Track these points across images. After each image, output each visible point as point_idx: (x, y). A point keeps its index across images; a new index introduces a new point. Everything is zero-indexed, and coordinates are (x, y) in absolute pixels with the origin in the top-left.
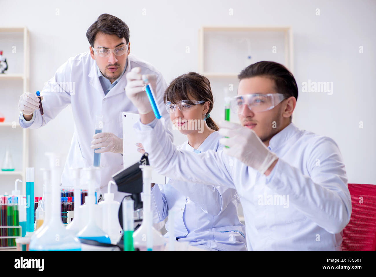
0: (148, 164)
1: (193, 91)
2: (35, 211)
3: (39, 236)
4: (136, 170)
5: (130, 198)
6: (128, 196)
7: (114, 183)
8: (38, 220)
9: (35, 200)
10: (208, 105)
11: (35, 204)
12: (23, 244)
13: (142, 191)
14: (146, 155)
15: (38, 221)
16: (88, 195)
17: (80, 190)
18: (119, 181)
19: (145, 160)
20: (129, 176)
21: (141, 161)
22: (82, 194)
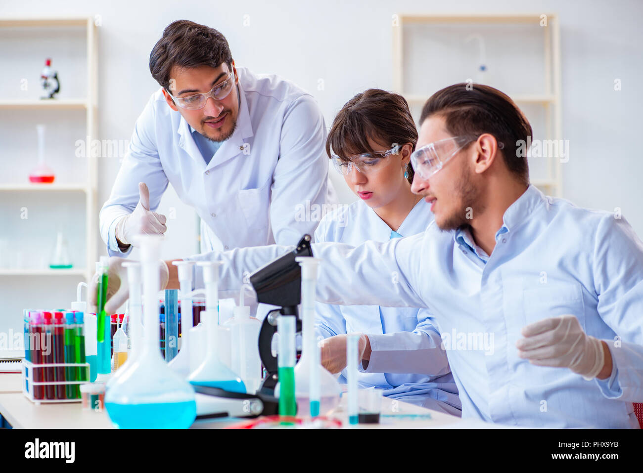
0: (310, 254)
1: (377, 132)
2: (112, 338)
3: (121, 381)
4: (290, 266)
5: (278, 313)
6: (276, 310)
7: (251, 288)
8: (117, 352)
9: (111, 319)
10: (410, 149)
11: (112, 325)
12: (93, 394)
13: (299, 302)
14: (306, 238)
15: (117, 354)
16: (206, 309)
17: (191, 302)
18: (260, 284)
19: (305, 247)
20: (277, 275)
21: (297, 249)
22: (194, 308)
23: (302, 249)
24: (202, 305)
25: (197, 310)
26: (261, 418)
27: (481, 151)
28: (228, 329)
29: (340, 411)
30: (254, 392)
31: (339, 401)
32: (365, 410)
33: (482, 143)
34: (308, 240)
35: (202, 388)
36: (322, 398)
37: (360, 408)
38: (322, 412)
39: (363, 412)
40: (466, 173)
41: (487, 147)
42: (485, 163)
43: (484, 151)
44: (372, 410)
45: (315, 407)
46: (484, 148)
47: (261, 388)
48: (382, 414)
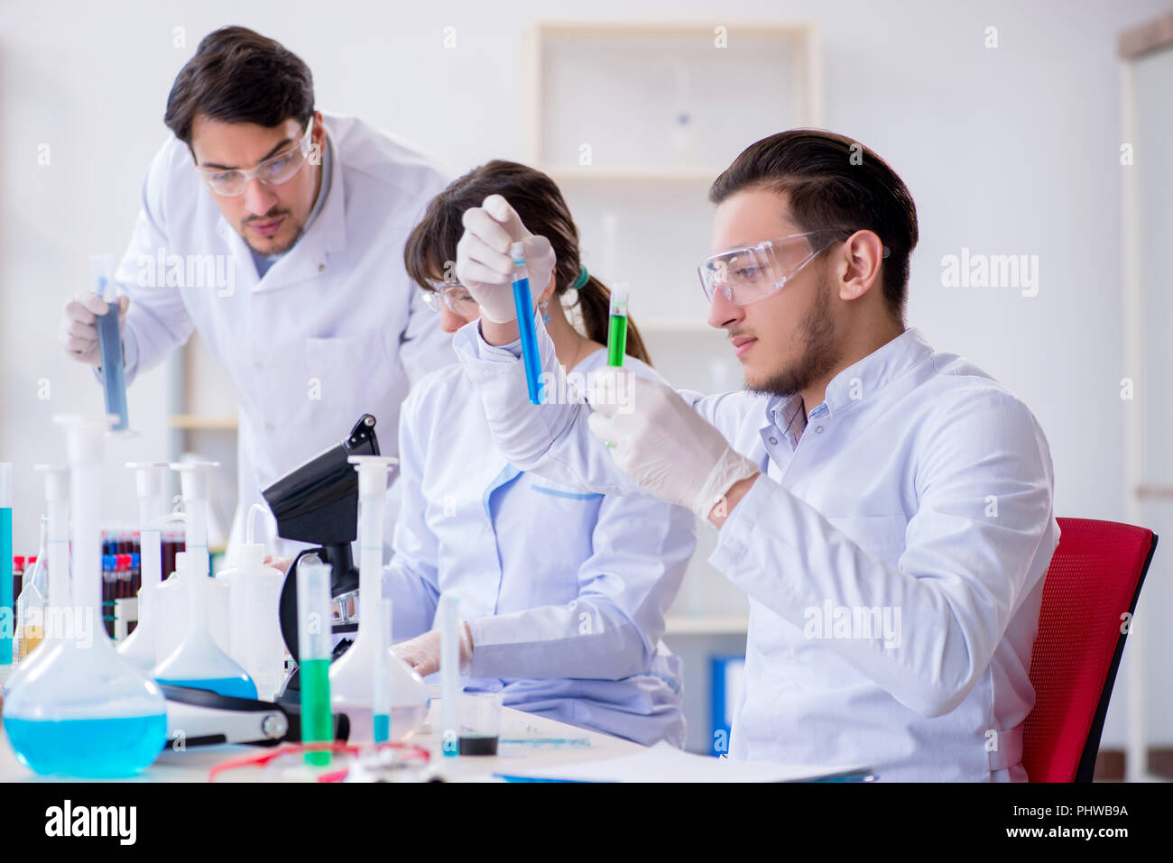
0: (375, 451)
2: (15, 601)
3: (33, 676)
4: (339, 471)
5: (315, 556)
6: (312, 551)
7: (266, 511)
9: (13, 566)
11: (15, 576)
13: (354, 537)
14: (368, 422)
16: (187, 549)
17: (159, 533)
18: (282, 503)
19: (365, 438)
20: (314, 488)
21: (350, 441)
22: (164, 546)
23: (360, 441)
24: (178, 539)
25: (169, 550)
26: (285, 745)
27: (851, 259)
28: (225, 585)
29: (426, 732)
30: (270, 698)
31: (425, 715)
32: (471, 730)
33: (854, 247)
34: (372, 424)
35: (178, 691)
36: (394, 709)
37: (462, 728)
38: (394, 734)
39: (467, 735)
40: (823, 300)
41: (863, 252)
42: (860, 283)
43: (856, 259)
44: (483, 730)
45: (382, 725)
46: (857, 255)
47: (283, 692)
48: (501, 739)
